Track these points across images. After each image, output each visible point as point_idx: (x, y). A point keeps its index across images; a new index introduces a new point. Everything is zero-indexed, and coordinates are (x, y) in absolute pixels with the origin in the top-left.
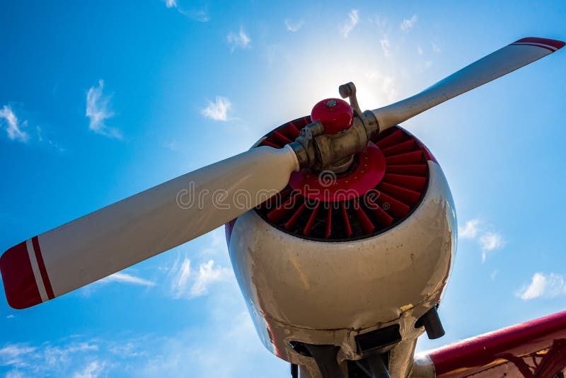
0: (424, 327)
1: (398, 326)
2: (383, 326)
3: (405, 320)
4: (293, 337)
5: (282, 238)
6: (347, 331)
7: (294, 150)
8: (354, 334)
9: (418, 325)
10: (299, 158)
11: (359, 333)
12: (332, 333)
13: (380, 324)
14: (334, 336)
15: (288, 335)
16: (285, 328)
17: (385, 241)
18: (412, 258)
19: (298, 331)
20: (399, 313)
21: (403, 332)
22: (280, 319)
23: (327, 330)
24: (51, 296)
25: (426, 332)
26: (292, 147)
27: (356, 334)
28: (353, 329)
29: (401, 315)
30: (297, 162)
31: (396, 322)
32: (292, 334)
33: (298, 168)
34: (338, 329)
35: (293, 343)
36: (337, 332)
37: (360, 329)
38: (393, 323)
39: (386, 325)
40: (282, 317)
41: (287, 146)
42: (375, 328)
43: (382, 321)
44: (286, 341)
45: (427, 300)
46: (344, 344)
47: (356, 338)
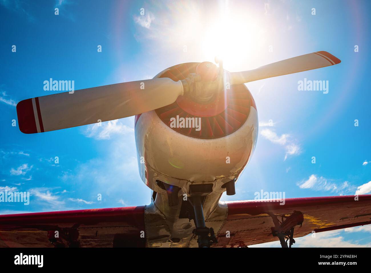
0: (226, 188)
1: (213, 185)
2: (205, 183)
3: (217, 183)
4: (158, 178)
5: (165, 128)
6: (186, 181)
7: (183, 85)
8: (189, 183)
9: (223, 187)
10: (184, 89)
11: (192, 183)
12: (178, 181)
13: (204, 182)
14: (179, 182)
15: (156, 177)
16: (156, 172)
17: (217, 143)
18: (227, 154)
19: (162, 175)
20: (214, 178)
21: (214, 189)
22: (154, 168)
23: (177, 179)
24: (42, 131)
25: (226, 191)
26: (183, 82)
27: (191, 184)
28: (190, 181)
29: (215, 180)
30: (183, 91)
31: (212, 183)
32: (157, 176)
33: (183, 94)
34: (183, 180)
35: (157, 181)
36: (181, 180)
37: (192, 182)
38: (210, 183)
39: (207, 183)
40: (155, 167)
41: (180, 81)
42: (201, 183)
43: (205, 180)
44: (154, 180)
45: (233, 175)
46: (184, 187)
47: (190, 186)
